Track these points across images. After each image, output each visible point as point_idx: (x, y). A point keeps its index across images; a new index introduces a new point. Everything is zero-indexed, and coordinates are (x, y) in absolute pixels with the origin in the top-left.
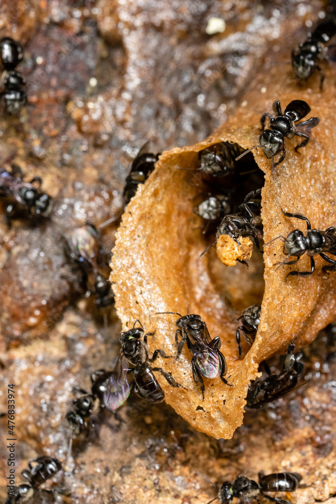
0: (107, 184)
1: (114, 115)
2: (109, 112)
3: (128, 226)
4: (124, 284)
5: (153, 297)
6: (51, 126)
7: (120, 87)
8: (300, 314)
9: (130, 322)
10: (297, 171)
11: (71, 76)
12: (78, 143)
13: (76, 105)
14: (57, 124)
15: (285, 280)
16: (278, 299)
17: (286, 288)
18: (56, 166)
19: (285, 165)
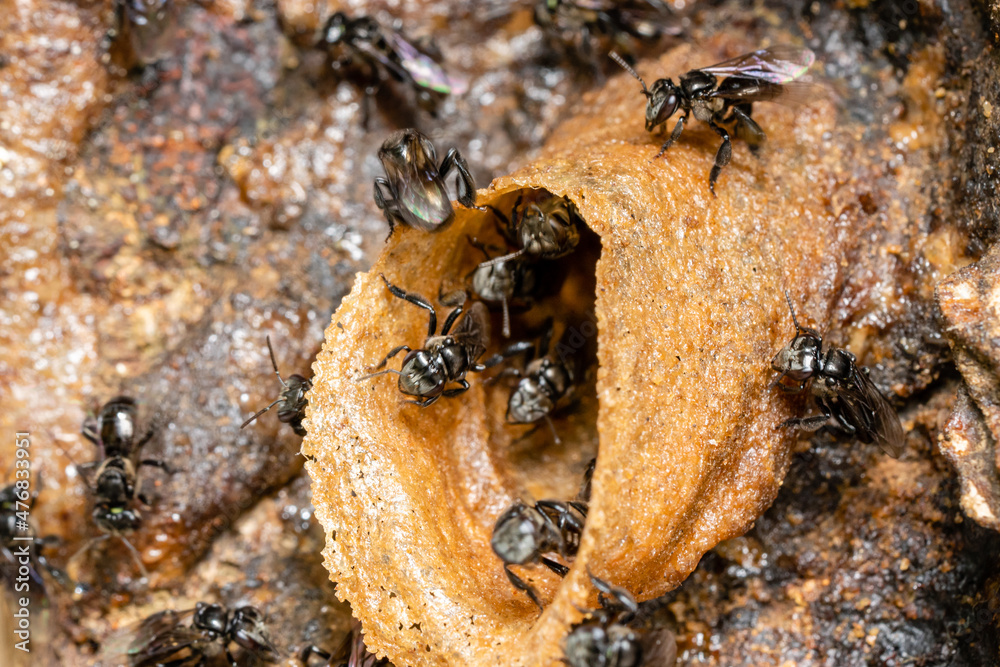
0: (298, 298)
1: (311, 170)
2: (300, 163)
3: (336, 349)
4: (328, 460)
5: (384, 484)
6: (190, 190)
7: (321, 118)
8: (667, 509)
9: (340, 530)
10: (660, 242)
11: (229, 101)
12: (242, 223)
13: (236, 152)
14: (200, 187)
15: (637, 440)
16: (625, 474)
17: (638, 456)
18: (198, 265)
19: (637, 228)
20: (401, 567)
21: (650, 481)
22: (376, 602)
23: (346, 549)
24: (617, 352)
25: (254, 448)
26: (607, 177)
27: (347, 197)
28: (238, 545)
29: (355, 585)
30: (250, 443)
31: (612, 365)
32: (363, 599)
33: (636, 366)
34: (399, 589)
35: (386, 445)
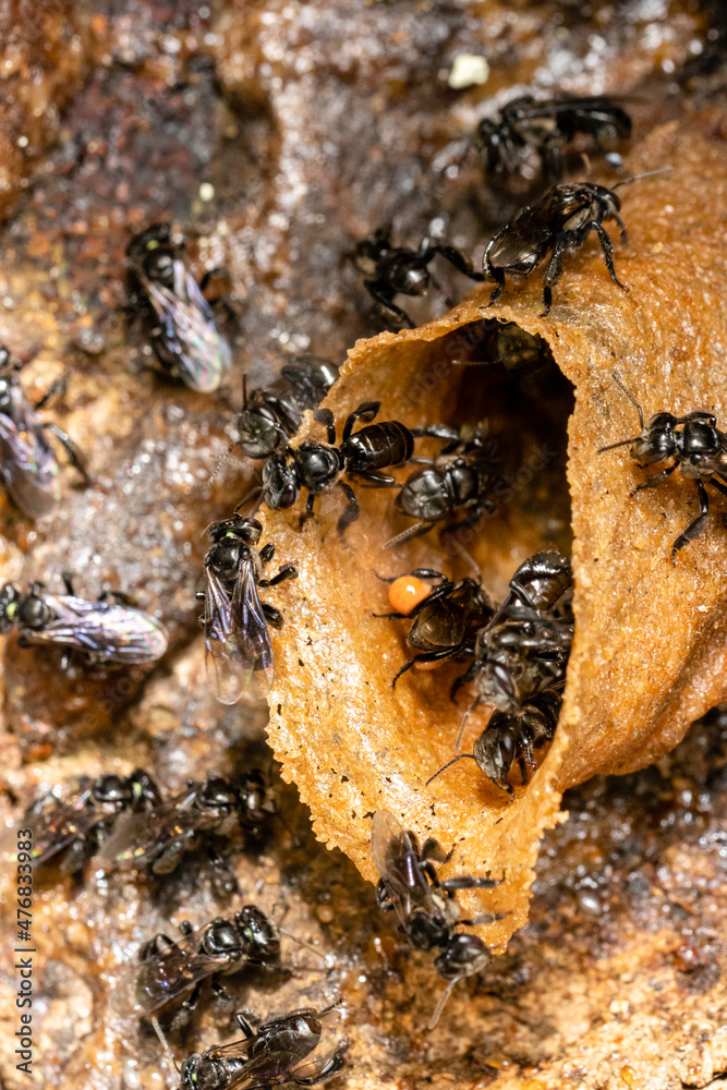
1: (253, 263)
2: (240, 255)
5: (335, 652)
7: (263, 201)
8: (651, 687)
9: (286, 704)
10: (644, 381)
11: (160, 178)
15: (618, 614)
16: (604, 655)
17: (619, 632)
18: (127, 371)
19: (617, 367)
20: (353, 748)
21: (632, 658)
22: (326, 787)
23: (293, 724)
24: (594, 519)
25: (190, 583)
26: (584, 307)
27: (293, 293)
28: (174, 687)
29: (303, 766)
30: (184, 578)
31: (588, 534)
32: (311, 783)
33: (616, 531)
34: (351, 772)
35: (336, 606)
